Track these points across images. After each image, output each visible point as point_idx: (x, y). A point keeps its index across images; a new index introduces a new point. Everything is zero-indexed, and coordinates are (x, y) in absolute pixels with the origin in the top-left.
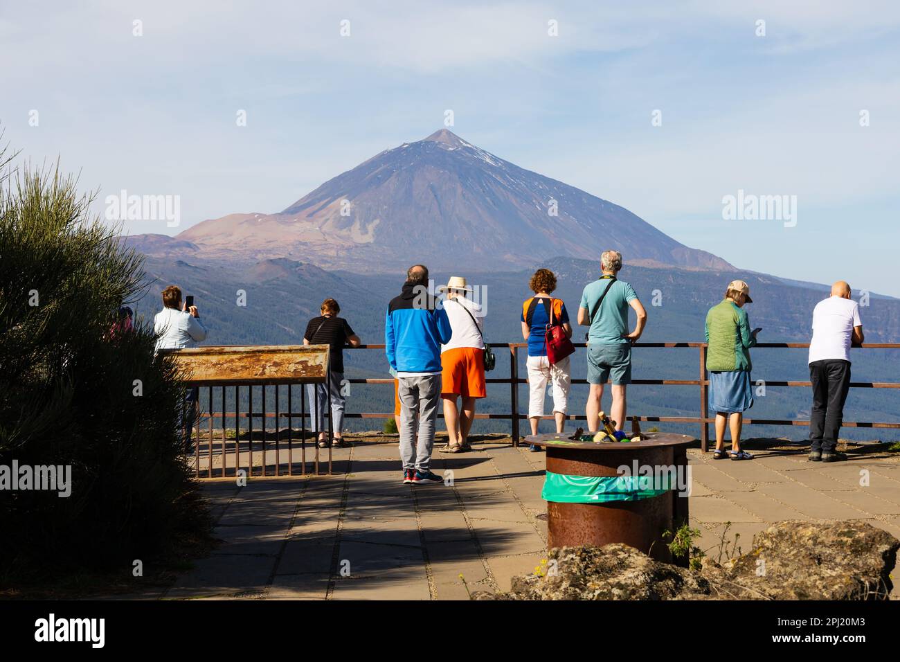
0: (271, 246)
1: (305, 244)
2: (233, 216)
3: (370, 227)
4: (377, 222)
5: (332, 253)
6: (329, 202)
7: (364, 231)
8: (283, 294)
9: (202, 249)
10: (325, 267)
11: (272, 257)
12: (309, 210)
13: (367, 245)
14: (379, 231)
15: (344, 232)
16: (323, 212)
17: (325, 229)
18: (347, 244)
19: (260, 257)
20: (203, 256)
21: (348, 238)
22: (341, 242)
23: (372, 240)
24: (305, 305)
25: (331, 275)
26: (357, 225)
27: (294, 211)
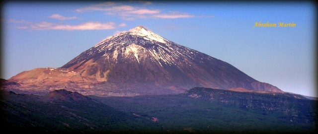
0: (57, 83)
1: (73, 82)
2: (38, 69)
3: (105, 74)
4: (108, 71)
5: (87, 87)
6: (85, 62)
7: (102, 76)
8: (63, 107)
9: (22, 85)
10: (83, 93)
11: (57, 89)
12: (75, 66)
13: (104, 83)
14: (109, 76)
15: (92, 77)
16: (82, 67)
17: (83, 75)
18: (94, 82)
19: (51, 89)
20: (23, 89)
21: (95, 79)
22: (90, 81)
23: (106, 80)
24: (73, 112)
25: (86, 97)
26: (99, 73)
27: (67, 66)
